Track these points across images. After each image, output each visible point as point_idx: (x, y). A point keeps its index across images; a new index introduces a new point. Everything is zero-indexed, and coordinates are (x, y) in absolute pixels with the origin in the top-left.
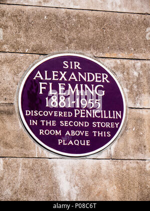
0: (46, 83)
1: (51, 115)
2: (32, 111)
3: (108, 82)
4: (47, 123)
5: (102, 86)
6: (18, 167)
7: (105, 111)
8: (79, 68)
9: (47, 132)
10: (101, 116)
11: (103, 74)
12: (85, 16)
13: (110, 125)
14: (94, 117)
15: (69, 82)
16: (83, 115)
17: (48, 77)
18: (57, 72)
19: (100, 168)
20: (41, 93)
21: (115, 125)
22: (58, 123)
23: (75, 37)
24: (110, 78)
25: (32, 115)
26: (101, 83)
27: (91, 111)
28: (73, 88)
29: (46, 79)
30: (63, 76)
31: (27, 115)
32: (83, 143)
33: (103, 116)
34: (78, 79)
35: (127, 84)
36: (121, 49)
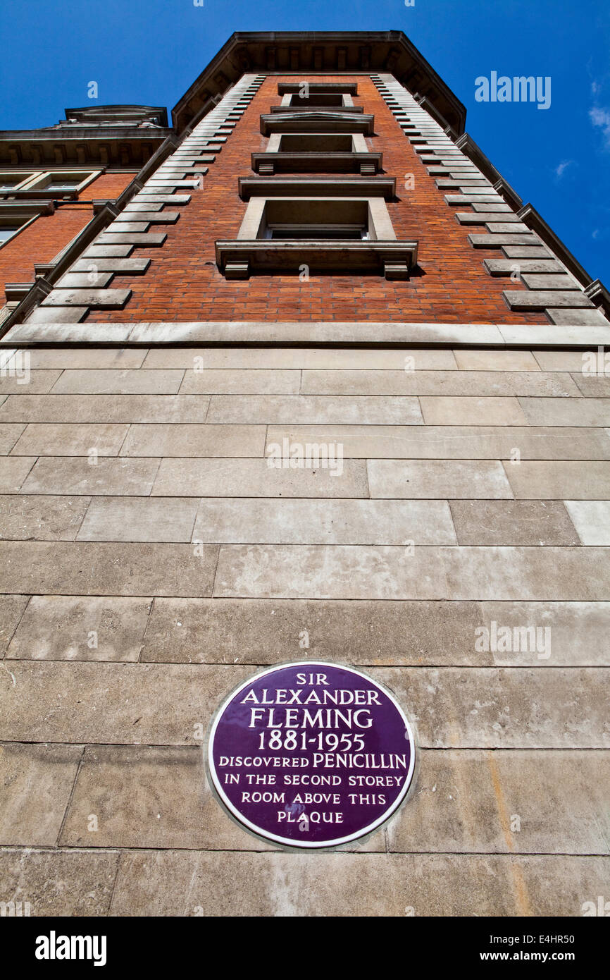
0: (263, 710)
1: (267, 764)
2: (232, 758)
3: (378, 703)
4: (258, 779)
5: (368, 711)
6: (189, 871)
7: (373, 756)
8: (325, 683)
9: (257, 797)
10: (365, 765)
11: (369, 692)
12: (340, 609)
13: (385, 782)
14: (351, 766)
15: (306, 707)
16: (330, 763)
17: (267, 700)
18: (285, 691)
19: (364, 872)
20: (252, 725)
21: (395, 782)
22: (280, 780)
23: (321, 637)
24: (382, 697)
25: (231, 765)
26: (366, 707)
27: (345, 755)
28: (313, 715)
29: (264, 702)
30: (296, 696)
31: (221, 764)
32: (328, 818)
33: (370, 764)
34: (322, 701)
35: (415, 707)
36: (402, 652)
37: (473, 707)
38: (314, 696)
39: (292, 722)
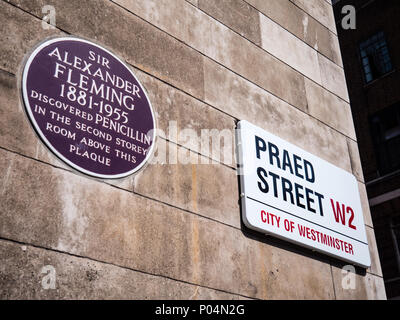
0: (64, 67)
1: (65, 108)
2: (41, 95)
3: (139, 96)
4: (58, 117)
5: (132, 99)
6: (6, 164)
7: (132, 130)
8: (108, 67)
9: (57, 130)
10: (127, 134)
11: (134, 86)
12: (121, 14)
14: (118, 131)
15: (94, 78)
16: (106, 124)
17: (68, 61)
18: (81, 60)
19: (119, 199)
20: (56, 76)
21: (142, 152)
22: (73, 123)
24: (141, 92)
25: (40, 99)
26: (131, 95)
27: (116, 123)
28: (98, 86)
30: (87, 67)
31: (32, 96)
32: (101, 160)
33: (130, 135)
34: (105, 78)
36: (156, 67)
37: (189, 123)
38: (99, 73)
39: (84, 85)
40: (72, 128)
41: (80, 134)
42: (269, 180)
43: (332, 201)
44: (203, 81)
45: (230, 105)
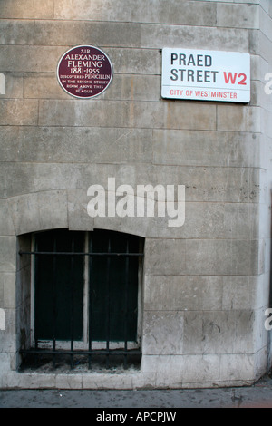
0: (72, 61)
1: (73, 77)
2: (64, 76)
3: (104, 60)
4: (71, 81)
5: (101, 62)
6: (55, 103)
7: (101, 75)
8: (89, 53)
9: (71, 86)
11: (102, 56)
12: (95, 25)
13: (103, 82)
14: (95, 78)
15: (84, 60)
16: (90, 77)
18: (78, 55)
19: (97, 104)
20: (69, 66)
21: (106, 83)
24: (105, 57)
25: (64, 78)
27: (94, 75)
28: (85, 63)
29: (72, 59)
30: (81, 57)
31: (61, 77)
32: (88, 91)
33: (100, 78)
34: (88, 58)
35: (114, 61)
37: (131, 61)
38: (86, 57)
39: (80, 65)
40: (76, 84)
41: (79, 85)
42: (179, 74)
43: (225, 73)
44: (140, 37)
45: (157, 44)
